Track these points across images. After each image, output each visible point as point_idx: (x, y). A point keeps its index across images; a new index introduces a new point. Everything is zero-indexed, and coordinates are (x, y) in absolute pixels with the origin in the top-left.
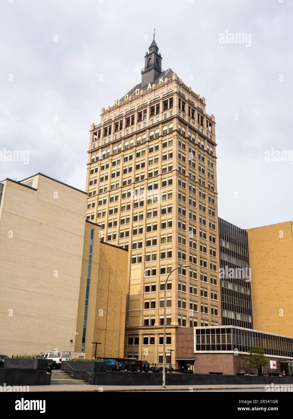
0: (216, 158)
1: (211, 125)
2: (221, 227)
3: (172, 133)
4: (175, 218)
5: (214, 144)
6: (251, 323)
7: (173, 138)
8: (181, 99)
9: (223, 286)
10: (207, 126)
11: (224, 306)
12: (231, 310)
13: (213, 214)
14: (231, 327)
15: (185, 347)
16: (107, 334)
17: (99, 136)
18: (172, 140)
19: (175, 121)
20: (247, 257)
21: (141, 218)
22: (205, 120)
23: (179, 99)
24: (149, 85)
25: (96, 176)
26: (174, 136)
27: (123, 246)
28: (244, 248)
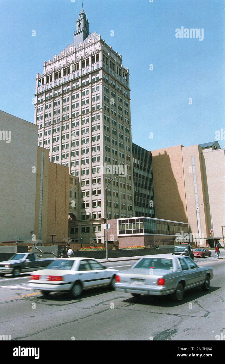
0: (131, 100)
1: (126, 75)
2: (134, 149)
3: (99, 80)
4: (102, 143)
5: (129, 90)
6: (153, 215)
7: (100, 85)
8: (105, 55)
9: (135, 191)
10: (124, 76)
11: (137, 204)
12: (141, 206)
13: (129, 140)
14: (143, 217)
15: (111, 232)
16: (56, 227)
17: (43, 83)
18: (99, 86)
19: (101, 72)
20: (151, 170)
21: (77, 143)
22: (122, 71)
23: (104, 55)
24: (81, 44)
25: (42, 113)
26: (100, 83)
27: (64, 164)
28: (149, 164)
